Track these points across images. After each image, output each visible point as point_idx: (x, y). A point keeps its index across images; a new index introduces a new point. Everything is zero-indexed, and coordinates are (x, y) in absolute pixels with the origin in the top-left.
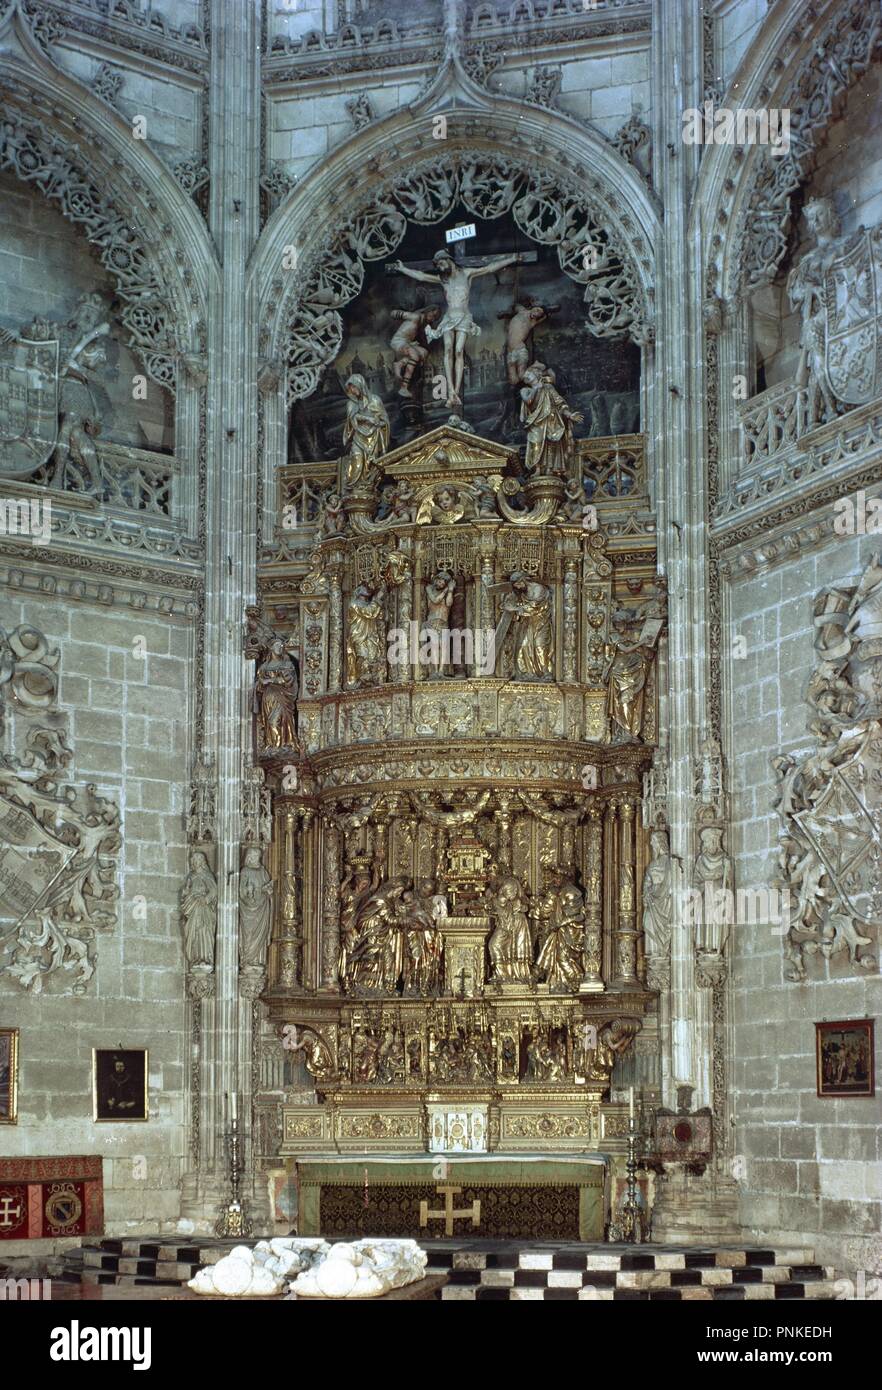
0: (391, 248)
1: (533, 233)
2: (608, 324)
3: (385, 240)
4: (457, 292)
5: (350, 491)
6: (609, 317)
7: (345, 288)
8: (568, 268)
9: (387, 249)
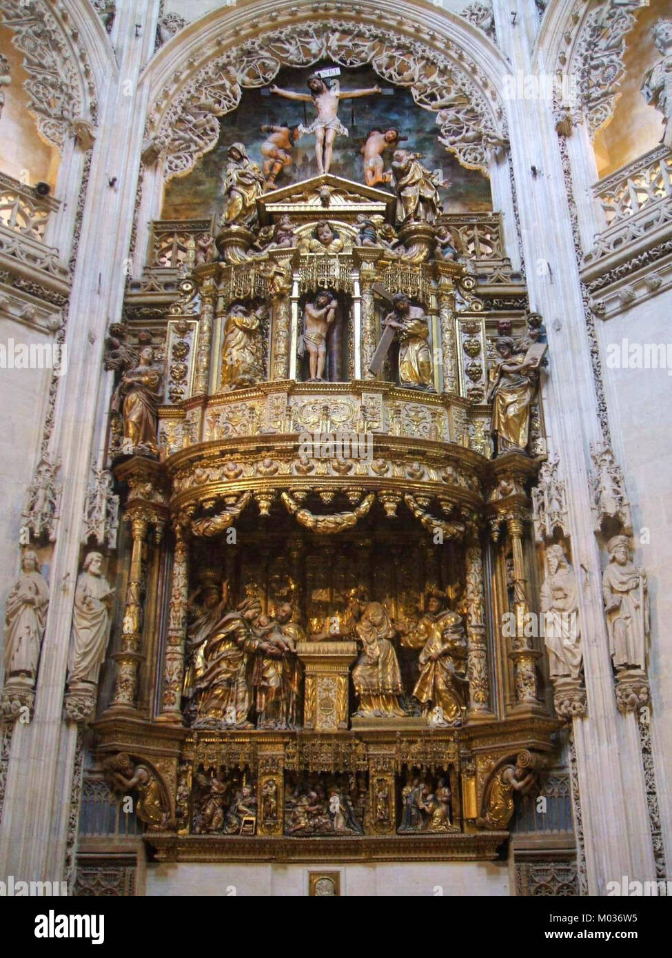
0: (266, 80)
1: (391, 77)
2: (460, 137)
3: (261, 75)
4: (327, 104)
5: (228, 225)
6: (461, 133)
7: (225, 102)
8: (421, 101)
9: (262, 80)
